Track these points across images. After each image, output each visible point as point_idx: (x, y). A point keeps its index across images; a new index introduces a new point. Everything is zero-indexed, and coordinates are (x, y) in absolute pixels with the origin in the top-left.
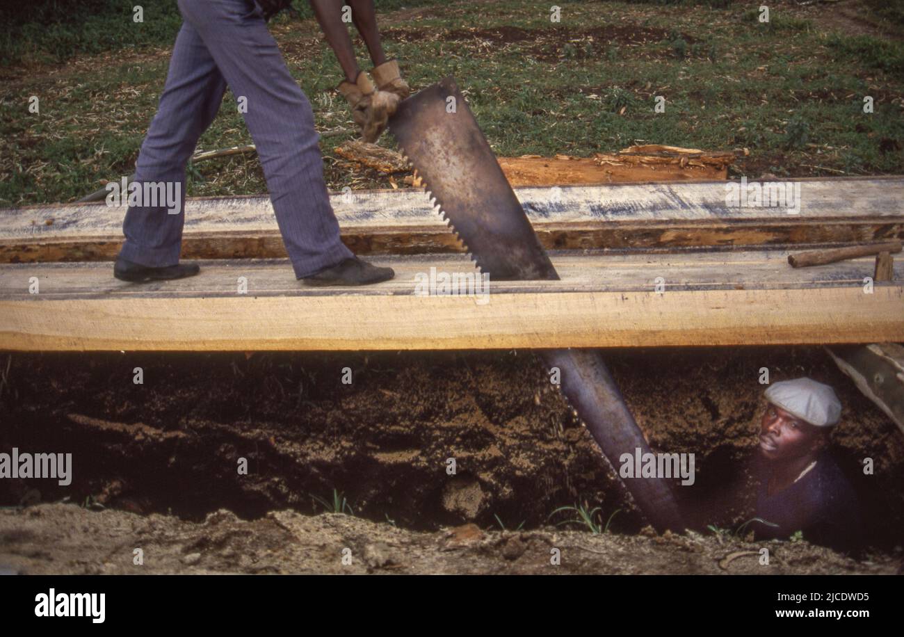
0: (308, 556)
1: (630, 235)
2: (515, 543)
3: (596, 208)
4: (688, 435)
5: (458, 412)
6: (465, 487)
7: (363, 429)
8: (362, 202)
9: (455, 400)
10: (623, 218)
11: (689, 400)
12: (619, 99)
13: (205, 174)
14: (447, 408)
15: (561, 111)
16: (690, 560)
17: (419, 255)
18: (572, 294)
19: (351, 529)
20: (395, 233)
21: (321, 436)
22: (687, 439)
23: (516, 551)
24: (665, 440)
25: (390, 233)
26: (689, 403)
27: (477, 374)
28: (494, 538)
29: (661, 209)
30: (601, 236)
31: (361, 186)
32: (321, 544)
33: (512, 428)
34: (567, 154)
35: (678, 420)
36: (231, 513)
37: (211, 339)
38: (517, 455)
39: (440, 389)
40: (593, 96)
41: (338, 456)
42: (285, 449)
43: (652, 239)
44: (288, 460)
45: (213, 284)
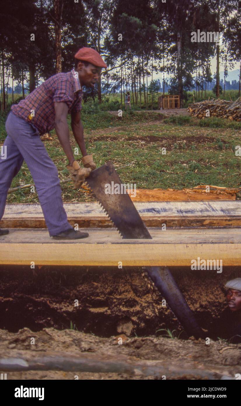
0: (58, 346)
1: (192, 221)
2: (139, 342)
3: (179, 210)
4: (215, 302)
5: (124, 292)
6: (126, 323)
7: (85, 298)
8: (87, 206)
9: (123, 287)
10: (189, 215)
11: (216, 288)
12: (195, 166)
13: (25, 194)
14: (119, 290)
15: (172, 171)
16: (208, 350)
17: (108, 228)
18: (167, 244)
19: (76, 336)
20: (99, 219)
21: (68, 301)
22: (215, 304)
23: (139, 345)
24: (206, 304)
25: (97, 219)
26: (216, 290)
27: (131, 277)
28: (131, 340)
29: (204, 211)
30: (180, 222)
31: (89, 200)
32: (63, 341)
33: (145, 299)
34: (172, 189)
35: (211, 296)
36: (28, 329)
37: (24, 260)
38: (147, 310)
39: (117, 282)
40: (185, 165)
41: (75, 309)
42: (53, 306)
43: (200, 223)
44: (54, 310)
45: (26, 238)
